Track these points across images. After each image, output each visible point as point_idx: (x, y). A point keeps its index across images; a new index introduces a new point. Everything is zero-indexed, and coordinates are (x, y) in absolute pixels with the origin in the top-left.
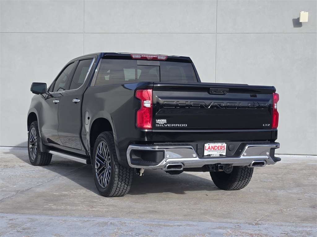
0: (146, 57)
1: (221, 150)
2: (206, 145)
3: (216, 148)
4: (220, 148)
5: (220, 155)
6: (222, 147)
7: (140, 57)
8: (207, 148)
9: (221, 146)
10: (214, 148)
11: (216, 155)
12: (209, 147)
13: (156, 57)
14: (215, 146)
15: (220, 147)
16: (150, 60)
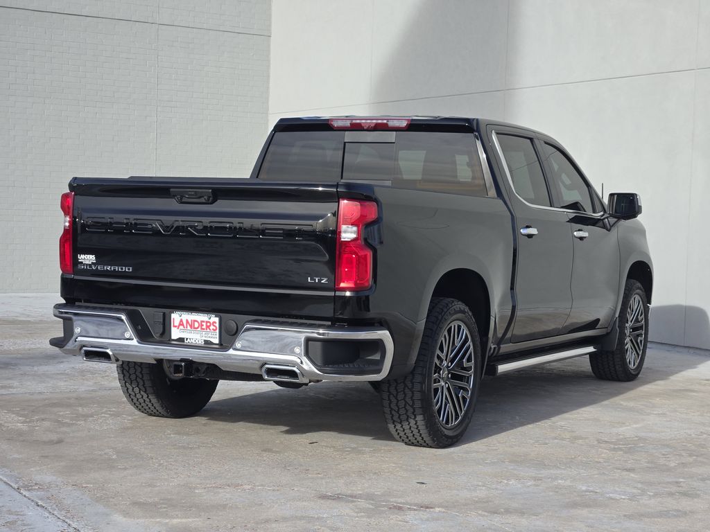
0: (360, 124)
1: (208, 330)
2: (173, 316)
3: (196, 325)
4: (204, 327)
5: (206, 342)
6: (208, 324)
7: (348, 124)
8: (177, 323)
9: (207, 322)
10: (191, 325)
11: (197, 341)
12: (181, 321)
13: (385, 121)
14: (195, 321)
15: (204, 324)
16: (368, 130)
